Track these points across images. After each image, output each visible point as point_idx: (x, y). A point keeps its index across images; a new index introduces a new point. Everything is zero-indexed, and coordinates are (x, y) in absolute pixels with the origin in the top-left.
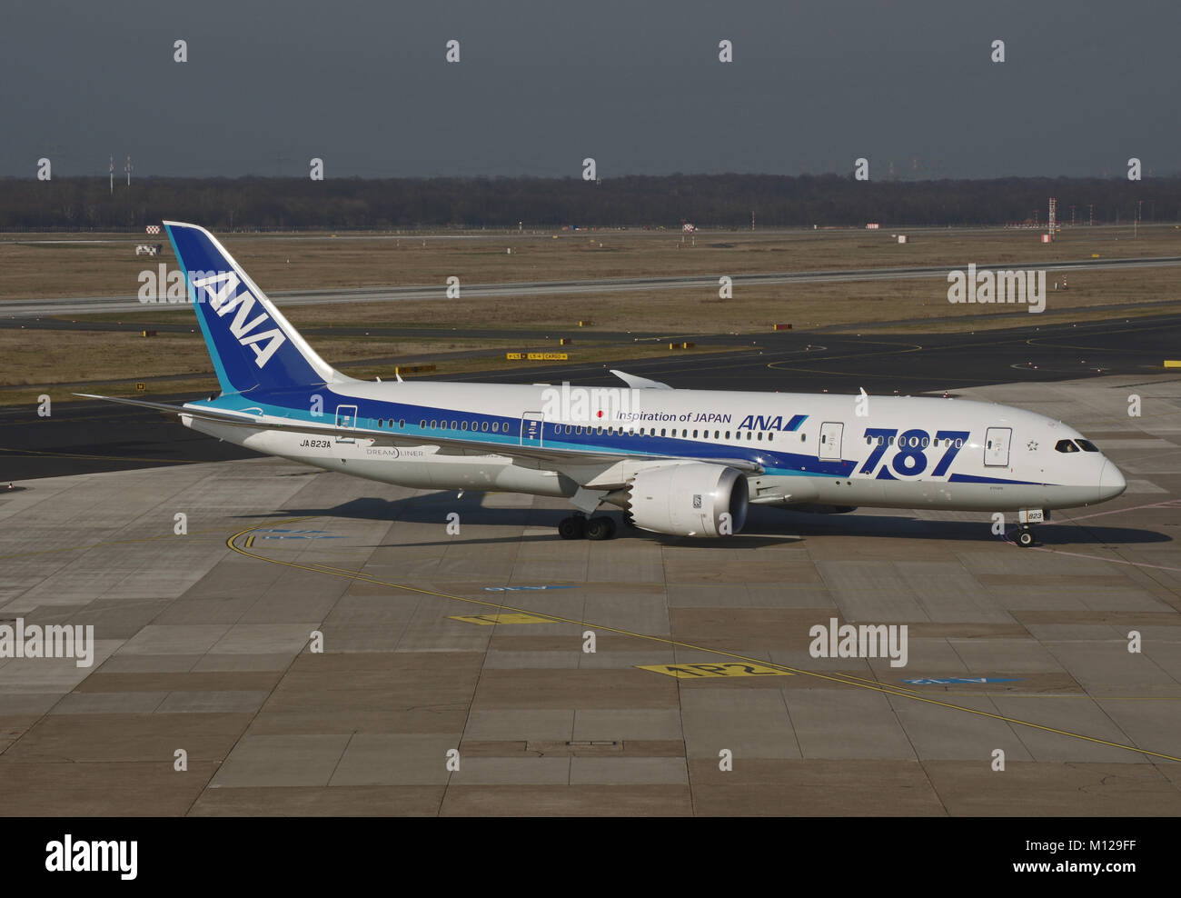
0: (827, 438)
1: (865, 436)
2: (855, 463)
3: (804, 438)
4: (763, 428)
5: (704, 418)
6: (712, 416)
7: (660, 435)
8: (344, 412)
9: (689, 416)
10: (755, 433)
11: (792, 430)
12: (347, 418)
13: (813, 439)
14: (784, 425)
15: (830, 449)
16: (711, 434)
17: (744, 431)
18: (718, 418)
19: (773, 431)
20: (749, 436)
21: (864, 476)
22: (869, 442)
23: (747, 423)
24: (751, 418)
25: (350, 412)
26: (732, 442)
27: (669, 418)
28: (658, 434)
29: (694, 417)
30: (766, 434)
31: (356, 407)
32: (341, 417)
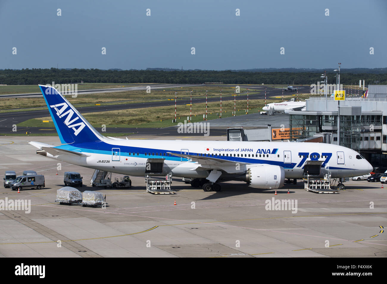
0: (286, 156)
1: (299, 155)
2: (296, 164)
3: (278, 156)
4: (265, 153)
5: (243, 150)
6: (246, 150)
7: (230, 156)
8: (114, 150)
9: (238, 150)
10: (262, 155)
11: (274, 154)
12: (116, 152)
13: (282, 156)
14: (271, 152)
15: (288, 159)
16: (247, 156)
17: (258, 154)
18: (248, 150)
19: (268, 154)
20: (260, 156)
21: (298, 168)
22: (300, 157)
23: (259, 152)
24: (260, 150)
25: (118, 151)
26: (255, 158)
27: (232, 150)
28: (229, 156)
29: (240, 150)
30: (266, 155)
31: (119, 148)
32: (114, 152)
